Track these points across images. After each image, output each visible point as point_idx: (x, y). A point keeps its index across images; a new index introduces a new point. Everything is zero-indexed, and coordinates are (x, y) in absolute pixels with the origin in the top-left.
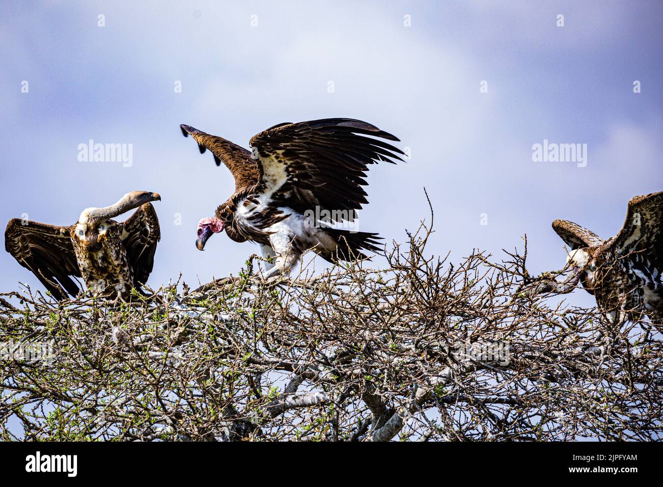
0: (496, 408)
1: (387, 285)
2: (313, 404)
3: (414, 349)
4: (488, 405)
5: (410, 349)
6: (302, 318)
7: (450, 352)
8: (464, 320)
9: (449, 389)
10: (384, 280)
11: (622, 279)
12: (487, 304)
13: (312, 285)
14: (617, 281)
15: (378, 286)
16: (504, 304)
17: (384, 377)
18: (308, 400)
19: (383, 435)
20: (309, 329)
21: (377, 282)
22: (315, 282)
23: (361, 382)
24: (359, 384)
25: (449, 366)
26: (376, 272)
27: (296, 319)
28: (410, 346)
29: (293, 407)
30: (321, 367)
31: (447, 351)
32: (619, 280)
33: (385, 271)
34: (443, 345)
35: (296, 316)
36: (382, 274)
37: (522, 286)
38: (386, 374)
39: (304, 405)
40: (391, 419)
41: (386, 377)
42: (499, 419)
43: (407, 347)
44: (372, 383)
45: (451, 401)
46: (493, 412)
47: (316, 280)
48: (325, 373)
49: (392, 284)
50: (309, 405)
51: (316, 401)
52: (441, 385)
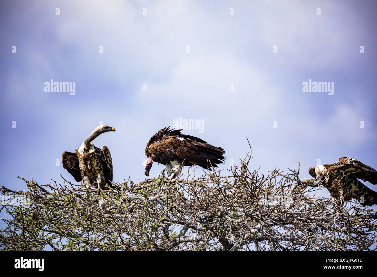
1: (230, 184)
2: (193, 241)
4: (279, 241)
9: (260, 234)
10: (229, 181)
12: (280, 194)
13: (194, 183)
15: (226, 184)
16: (288, 194)
17: (230, 229)
18: (191, 239)
20: (192, 205)
23: (218, 231)
24: (217, 233)
25: (260, 224)
26: (225, 178)
27: (187, 200)
28: (242, 214)
29: (183, 241)
30: (198, 223)
31: (260, 217)
34: (258, 214)
35: (187, 198)
36: (228, 178)
37: (297, 186)
39: (189, 241)
40: (231, 249)
42: (284, 248)
44: (223, 232)
46: (281, 245)
47: (195, 180)
48: (199, 226)
49: (232, 183)
50: (191, 241)
51: (195, 239)
52: (256, 233)
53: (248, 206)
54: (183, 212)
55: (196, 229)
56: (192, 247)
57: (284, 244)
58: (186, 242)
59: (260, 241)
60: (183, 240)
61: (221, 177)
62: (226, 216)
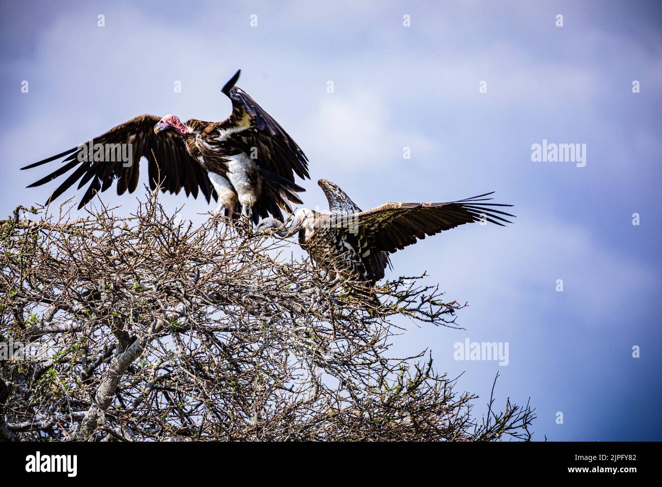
0: (222, 336)
1: (131, 231)
2: (66, 330)
3: (155, 289)
4: (215, 333)
5: (151, 289)
6: (59, 259)
7: (185, 294)
8: (197, 265)
9: (182, 320)
10: (129, 227)
11: (329, 248)
12: (217, 253)
13: (68, 229)
14: (325, 248)
15: (124, 232)
16: (231, 253)
17: (130, 314)
18: (62, 327)
19: (126, 358)
20: (65, 269)
21: (124, 229)
22: (70, 226)
23: (109, 318)
24: (108, 319)
25: (183, 303)
26: (122, 220)
27: (55, 261)
28: (151, 286)
29: (49, 332)
30: (76, 302)
31: (183, 292)
32: (327, 248)
33: (130, 219)
34: (179, 287)
35: (55, 258)
36: (127, 221)
37: (246, 239)
38: (131, 312)
39: (59, 331)
40: (133, 345)
41: (131, 314)
42: (224, 345)
43: (149, 287)
44: (119, 318)
45: (183, 330)
46: (219, 339)
47: (71, 225)
48: (78, 306)
49: (136, 230)
50: (63, 332)
51: (69, 327)
52: (176, 318)
53: (162, 272)
54: (49, 283)
55: (71, 311)
56: (65, 342)
57: (224, 337)
58: (55, 332)
59: (183, 333)
60: (50, 328)
61: (116, 219)
62: (125, 290)
